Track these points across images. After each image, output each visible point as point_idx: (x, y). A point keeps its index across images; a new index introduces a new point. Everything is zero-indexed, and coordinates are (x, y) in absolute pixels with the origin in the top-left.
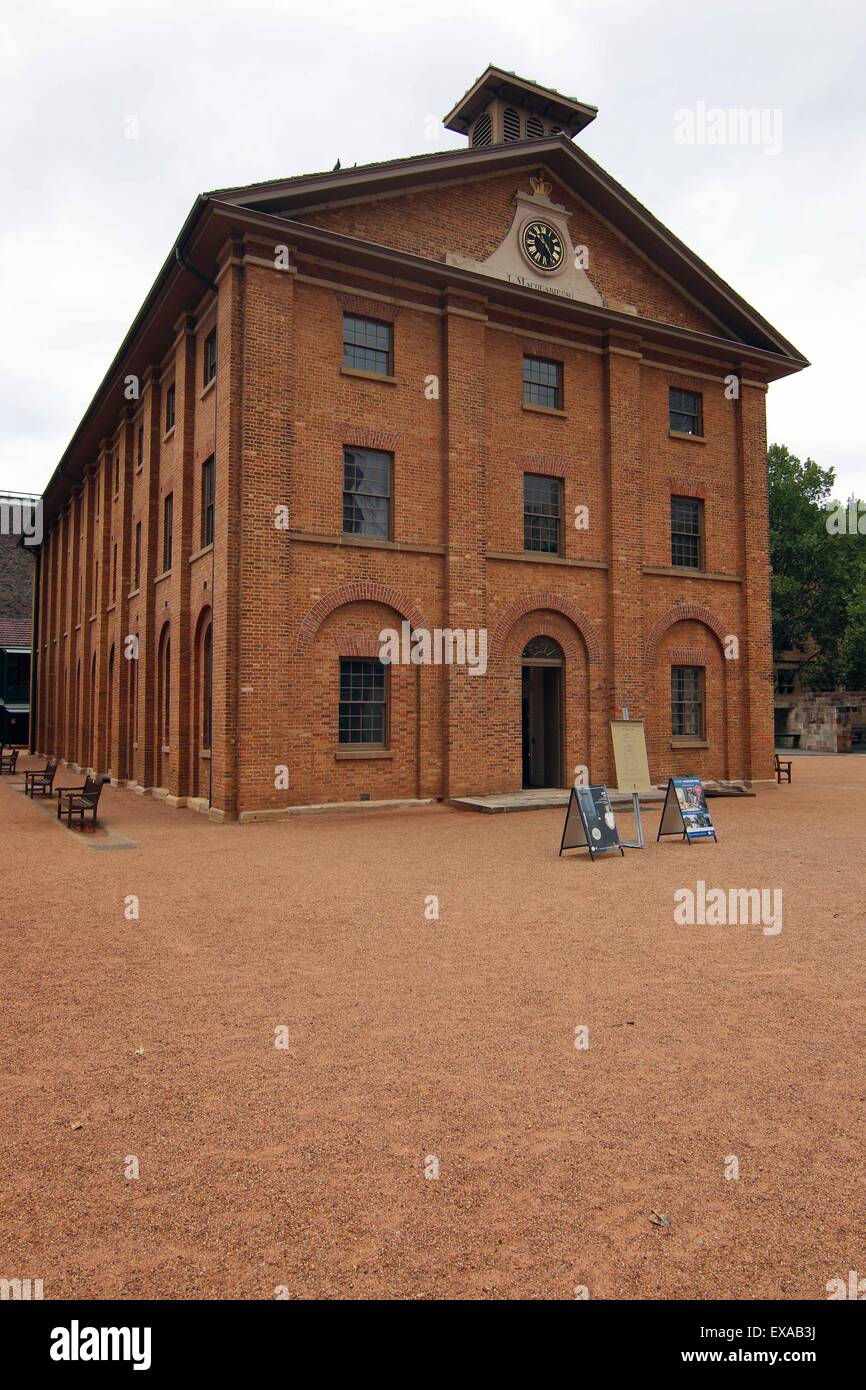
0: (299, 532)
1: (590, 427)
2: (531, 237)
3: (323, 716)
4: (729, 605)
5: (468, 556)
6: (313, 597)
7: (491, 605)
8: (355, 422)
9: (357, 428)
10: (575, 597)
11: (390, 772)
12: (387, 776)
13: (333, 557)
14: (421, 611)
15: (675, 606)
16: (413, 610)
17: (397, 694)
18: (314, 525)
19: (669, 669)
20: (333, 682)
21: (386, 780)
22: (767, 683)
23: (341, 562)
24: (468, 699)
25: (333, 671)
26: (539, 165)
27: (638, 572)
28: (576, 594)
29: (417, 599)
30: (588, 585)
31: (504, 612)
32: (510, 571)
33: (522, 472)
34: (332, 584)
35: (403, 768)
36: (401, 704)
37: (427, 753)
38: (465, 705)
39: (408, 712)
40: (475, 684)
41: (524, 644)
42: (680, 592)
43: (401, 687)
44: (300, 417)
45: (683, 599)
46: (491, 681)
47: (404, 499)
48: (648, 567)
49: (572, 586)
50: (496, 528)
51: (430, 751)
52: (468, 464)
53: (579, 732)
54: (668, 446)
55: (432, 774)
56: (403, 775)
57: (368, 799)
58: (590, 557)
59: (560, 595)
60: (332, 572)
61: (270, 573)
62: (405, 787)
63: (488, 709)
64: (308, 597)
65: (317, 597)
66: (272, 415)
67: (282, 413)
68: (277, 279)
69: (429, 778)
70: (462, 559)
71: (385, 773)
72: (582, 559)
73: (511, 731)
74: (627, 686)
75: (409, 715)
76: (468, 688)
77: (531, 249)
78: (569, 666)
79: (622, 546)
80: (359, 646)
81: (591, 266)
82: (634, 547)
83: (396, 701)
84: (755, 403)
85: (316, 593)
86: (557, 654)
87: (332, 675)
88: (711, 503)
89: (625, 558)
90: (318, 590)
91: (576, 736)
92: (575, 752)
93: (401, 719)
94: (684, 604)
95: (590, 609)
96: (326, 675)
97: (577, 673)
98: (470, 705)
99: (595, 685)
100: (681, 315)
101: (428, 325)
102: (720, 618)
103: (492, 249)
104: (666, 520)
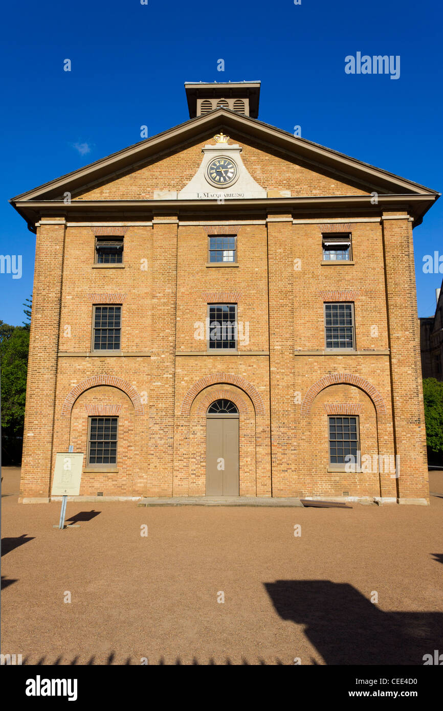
0: (66, 352)
1: (257, 269)
2: (212, 169)
3: (77, 448)
4: (379, 371)
5: (163, 356)
6: (72, 385)
7: (182, 382)
8: (98, 291)
9: (101, 295)
10: (244, 374)
11: (116, 481)
12: (114, 483)
13: (84, 363)
14: (136, 389)
15: (328, 375)
16: (131, 389)
17: (122, 436)
18: (75, 348)
19: (326, 419)
20: (84, 430)
21: (113, 485)
22: (414, 426)
23: (89, 365)
24: (161, 438)
25: (84, 424)
26: (221, 126)
27: (291, 355)
28: (244, 371)
29: (133, 382)
30: (254, 366)
31: (191, 386)
32: (196, 362)
33: (206, 303)
34: (83, 377)
35: (125, 478)
36: (124, 442)
37: (138, 470)
38: (159, 442)
39: (129, 446)
40: (166, 430)
41: (207, 404)
42: (332, 365)
43: (125, 432)
45: (335, 369)
46: (182, 428)
47: (128, 328)
48: (304, 351)
49: (243, 367)
50: (187, 338)
51: (139, 469)
52: (165, 304)
53: (249, 459)
54: (320, 271)
55: (141, 483)
56: (124, 483)
57: (102, 496)
58: (257, 349)
59: (233, 374)
60: (84, 372)
61: (45, 374)
62: (125, 489)
63: (180, 444)
64: (70, 385)
65: (75, 385)
66: (50, 295)
67: (56, 294)
68: (56, 229)
69: (139, 485)
70: (159, 358)
71: (113, 481)
72: (251, 351)
73: (198, 458)
74: (282, 429)
75: (129, 448)
76: (161, 432)
77: (213, 175)
78: (242, 418)
79: (278, 339)
80: (100, 410)
81: (259, 173)
82: (287, 339)
83: (121, 440)
84: (397, 230)
85: (74, 383)
86: (235, 410)
87: (84, 426)
88: (360, 304)
89: (280, 347)
90: (75, 381)
91: (247, 462)
92: (246, 472)
93: (124, 450)
94: (336, 373)
95: (257, 381)
96: (80, 426)
97: (248, 421)
98: (163, 442)
99: (260, 429)
100: (333, 186)
101: (145, 233)
102: (370, 381)
103: (187, 182)
104: (319, 319)
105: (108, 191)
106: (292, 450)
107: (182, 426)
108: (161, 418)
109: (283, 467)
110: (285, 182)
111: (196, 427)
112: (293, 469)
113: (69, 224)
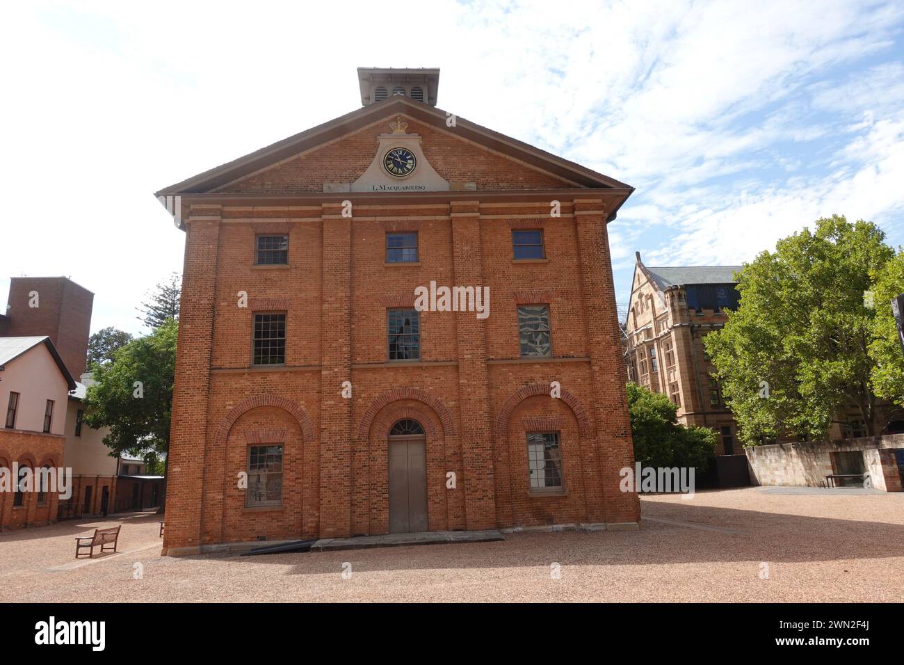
0: (221, 368)
1: (441, 269)
2: (389, 159)
4: (579, 380)
5: (336, 370)
6: (228, 407)
7: (360, 400)
9: (262, 301)
10: (430, 388)
11: (281, 521)
12: (280, 524)
13: (242, 381)
14: (304, 409)
15: (525, 386)
16: (299, 409)
17: (288, 467)
18: (231, 363)
19: (524, 436)
20: (242, 461)
21: (278, 526)
22: (621, 440)
23: (248, 383)
24: (335, 467)
25: (242, 454)
26: (397, 114)
27: (483, 365)
28: (430, 385)
29: (301, 402)
30: (442, 379)
31: (370, 404)
32: (375, 376)
33: (385, 308)
34: (241, 398)
35: (292, 518)
36: (291, 473)
37: (309, 507)
38: (333, 472)
39: (296, 479)
40: (341, 457)
41: (389, 425)
42: (529, 375)
43: (291, 462)
44: (224, 300)
45: (532, 380)
46: (359, 454)
47: (294, 339)
48: (497, 360)
49: (429, 380)
50: (364, 348)
51: (310, 505)
52: (336, 310)
53: (439, 487)
54: (513, 271)
55: (312, 522)
56: (291, 523)
57: (265, 540)
58: (444, 358)
59: (418, 388)
60: (242, 391)
61: (195, 396)
62: (293, 531)
63: (357, 474)
64: (225, 407)
65: (231, 407)
66: (202, 302)
67: (208, 300)
69: (309, 525)
70: (331, 372)
71: (277, 521)
72: (437, 361)
73: (379, 489)
74: (476, 451)
75: (298, 481)
76: (336, 459)
77: (389, 166)
78: (430, 438)
79: (467, 348)
80: (261, 436)
81: (440, 165)
82: (478, 347)
83: (288, 471)
84: (592, 226)
85: (230, 405)
86: (420, 431)
87: (242, 456)
88: (556, 305)
89: (469, 356)
90: (231, 403)
91: (436, 490)
92: (436, 503)
93: (291, 483)
94: (533, 384)
95: (445, 396)
96: (238, 456)
97: (436, 443)
98: (338, 471)
99: (449, 452)
100: (521, 179)
101: (313, 229)
103: (361, 173)
104: (512, 324)
105: (270, 183)
106: (488, 474)
107: (360, 451)
108: (335, 443)
109: (478, 495)
110: (469, 174)
111: (376, 453)
112: (490, 496)
113: (225, 221)
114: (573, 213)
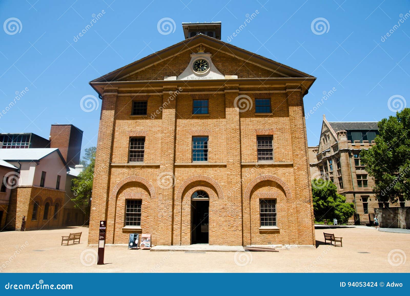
0: (115, 163)
1: (220, 117)
2: (196, 65)
3: (119, 217)
4: (287, 174)
5: (167, 165)
6: (117, 181)
7: (178, 180)
8: (134, 130)
10: (212, 176)
13: (124, 170)
14: (151, 184)
15: (260, 176)
16: (149, 184)
17: (143, 210)
18: (119, 161)
19: (258, 201)
20: (123, 207)
22: (307, 204)
23: (127, 171)
24: (165, 212)
25: (123, 203)
26: (200, 44)
27: (239, 165)
28: (212, 174)
29: (150, 180)
30: (218, 171)
31: (182, 183)
32: (186, 169)
33: (191, 136)
34: (123, 177)
36: (145, 214)
37: (153, 230)
38: (164, 214)
39: (148, 216)
40: (168, 207)
41: (192, 193)
42: (261, 171)
43: (145, 208)
44: (117, 131)
45: (263, 173)
47: (148, 150)
48: (246, 162)
50: (181, 155)
52: (168, 137)
53: (215, 224)
58: (219, 161)
59: (206, 176)
60: (124, 174)
61: (103, 175)
63: (176, 216)
64: (116, 181)
66: (107, 132)
67: (110, 131)
68: (113, 97)
70: (165, 166)
72: (216, 163)
73: (186, 223)
74: (233, 207)
75: (148, 217)
76: (165, 208)
77: (196, 68)
78: (211, 200)
79: (231, 156)
80: (132, 195)
81: (220, 66)
82: (236, 156)
83: (143, 212)
84: (295, 97)
85: (118, 180)
86: (207, 196)
87: (123, 204)
88: (276, 136)
89: (232, 161)
90: (119, 179)
91: (214, 226)
92: (213, 232)
93: (145, 218)
94: (263, 175)
95: (219, 180)
96: (121, 204)
97: (214, 202)
98: (166, 214)
99: (221, 207)
100: (260, 73)
101: (159, 98)
102: (283, 179)
103: (182, 71)
104: (254, 145)
105: (140, 77)
106: (239, 219)
107: (177, 205)
108: (165, 200)
109: (234, 229)
110: (234, 71)
111: (185, 206)
112: (240, 229)
113: (119, 95)
114: (286, 90)
